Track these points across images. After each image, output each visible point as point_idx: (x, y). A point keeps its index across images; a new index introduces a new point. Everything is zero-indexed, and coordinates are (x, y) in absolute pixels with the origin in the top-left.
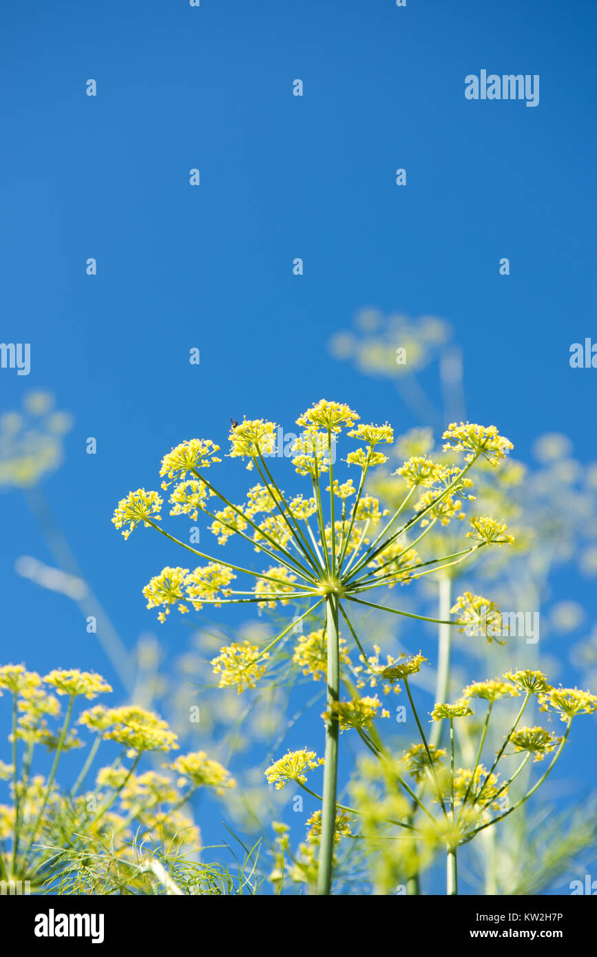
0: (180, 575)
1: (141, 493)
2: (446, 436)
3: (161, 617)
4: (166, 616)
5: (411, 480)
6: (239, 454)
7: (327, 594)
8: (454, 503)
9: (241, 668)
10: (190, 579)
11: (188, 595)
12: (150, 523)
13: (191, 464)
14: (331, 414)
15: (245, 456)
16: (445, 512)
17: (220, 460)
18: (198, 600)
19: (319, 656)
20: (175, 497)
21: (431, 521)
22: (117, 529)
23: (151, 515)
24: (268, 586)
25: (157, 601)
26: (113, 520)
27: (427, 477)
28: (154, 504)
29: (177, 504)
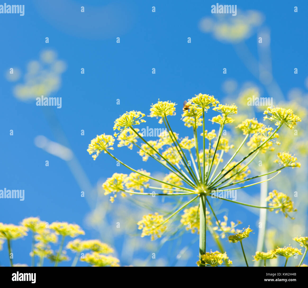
0: (123, 177)
1: (103, 136)
2: (265, 113)
4: (114, 198)
5: (246, 131)
6: (155, 115)
7: (200, 193)
9: (154, 227)
13: (130, 124)
14: (204, 100)
15: (158, 117)
16: (264, 147)
17: (145, 121)
19: (195, 221)
20: (121, 137)
22: (90, 154)
23: (108, 147)
25: (109, 191)
26: (88, 150)
27: (254, 129)
28: (110, 141)
29: (121, 141)
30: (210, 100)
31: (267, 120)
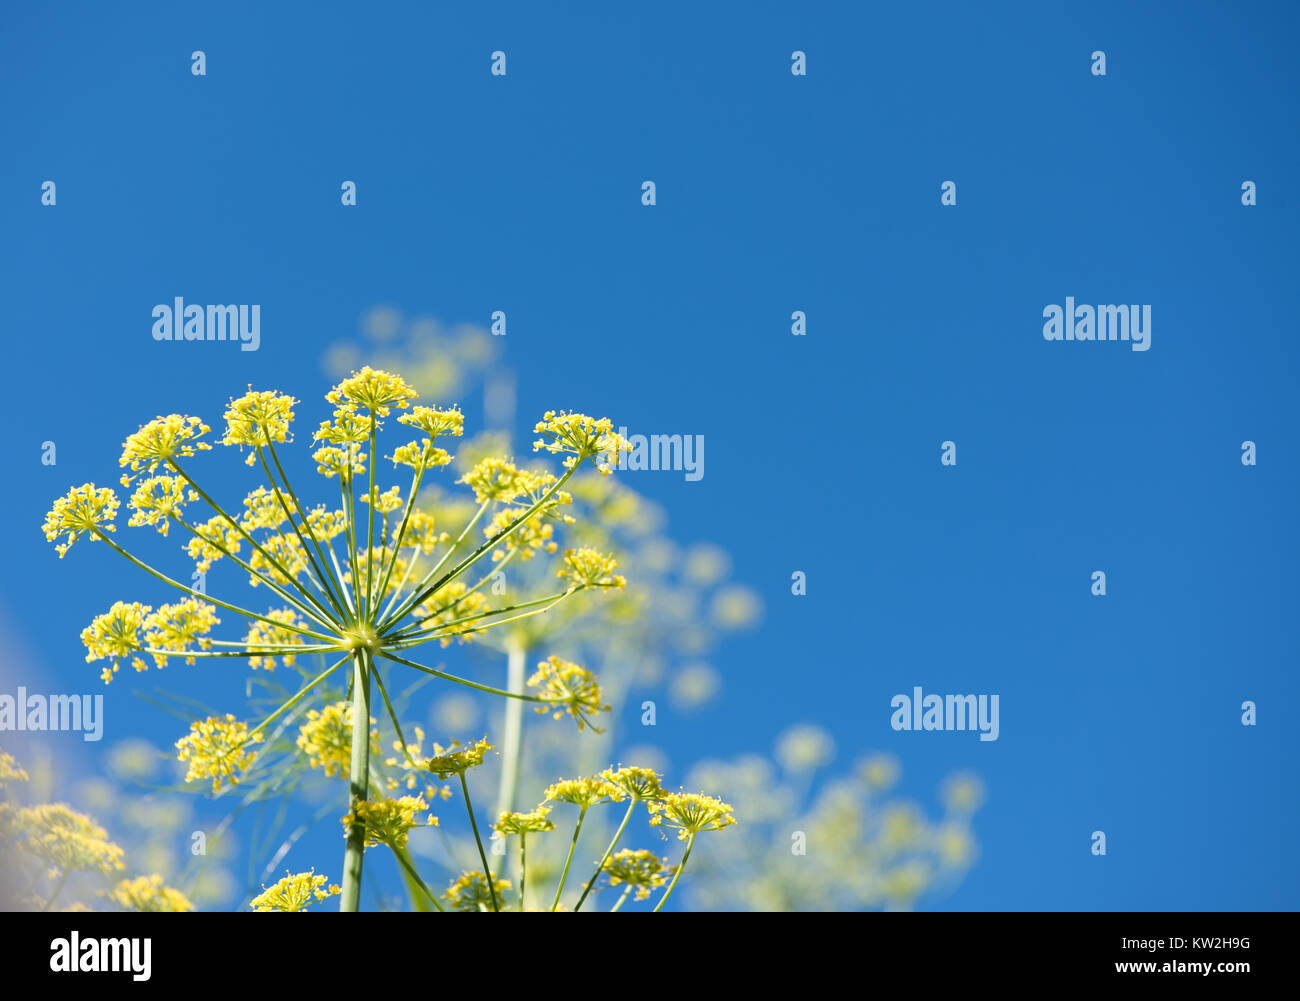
0: (138, 614)
1: (88, 490)
2: (539, 429)
3: (106, 675)
4: (113, 674)
5: (483, 491)
6: (236, 441)
7: (355, 648)
8: (541, 528)
9: (220, 753)
10: (152, 621)
11: (147, 645)
12: (99, 534)
13: (167, 450)
14: (376, 388)
15: (245, 445)
16: (528, 541)
17: (210, 448)
18: (163, 651)
19: (336, 742)
20: (138, 499)
21: (507, 552)
22: (49, 540)
23: (101, 522)
24: (266, 637)
25: (101, 651)
26: (45, 528)
27: (506, 487)
28: (106, 507)
29: (139, 510)
30: (391, 386)
31: (543, 450)
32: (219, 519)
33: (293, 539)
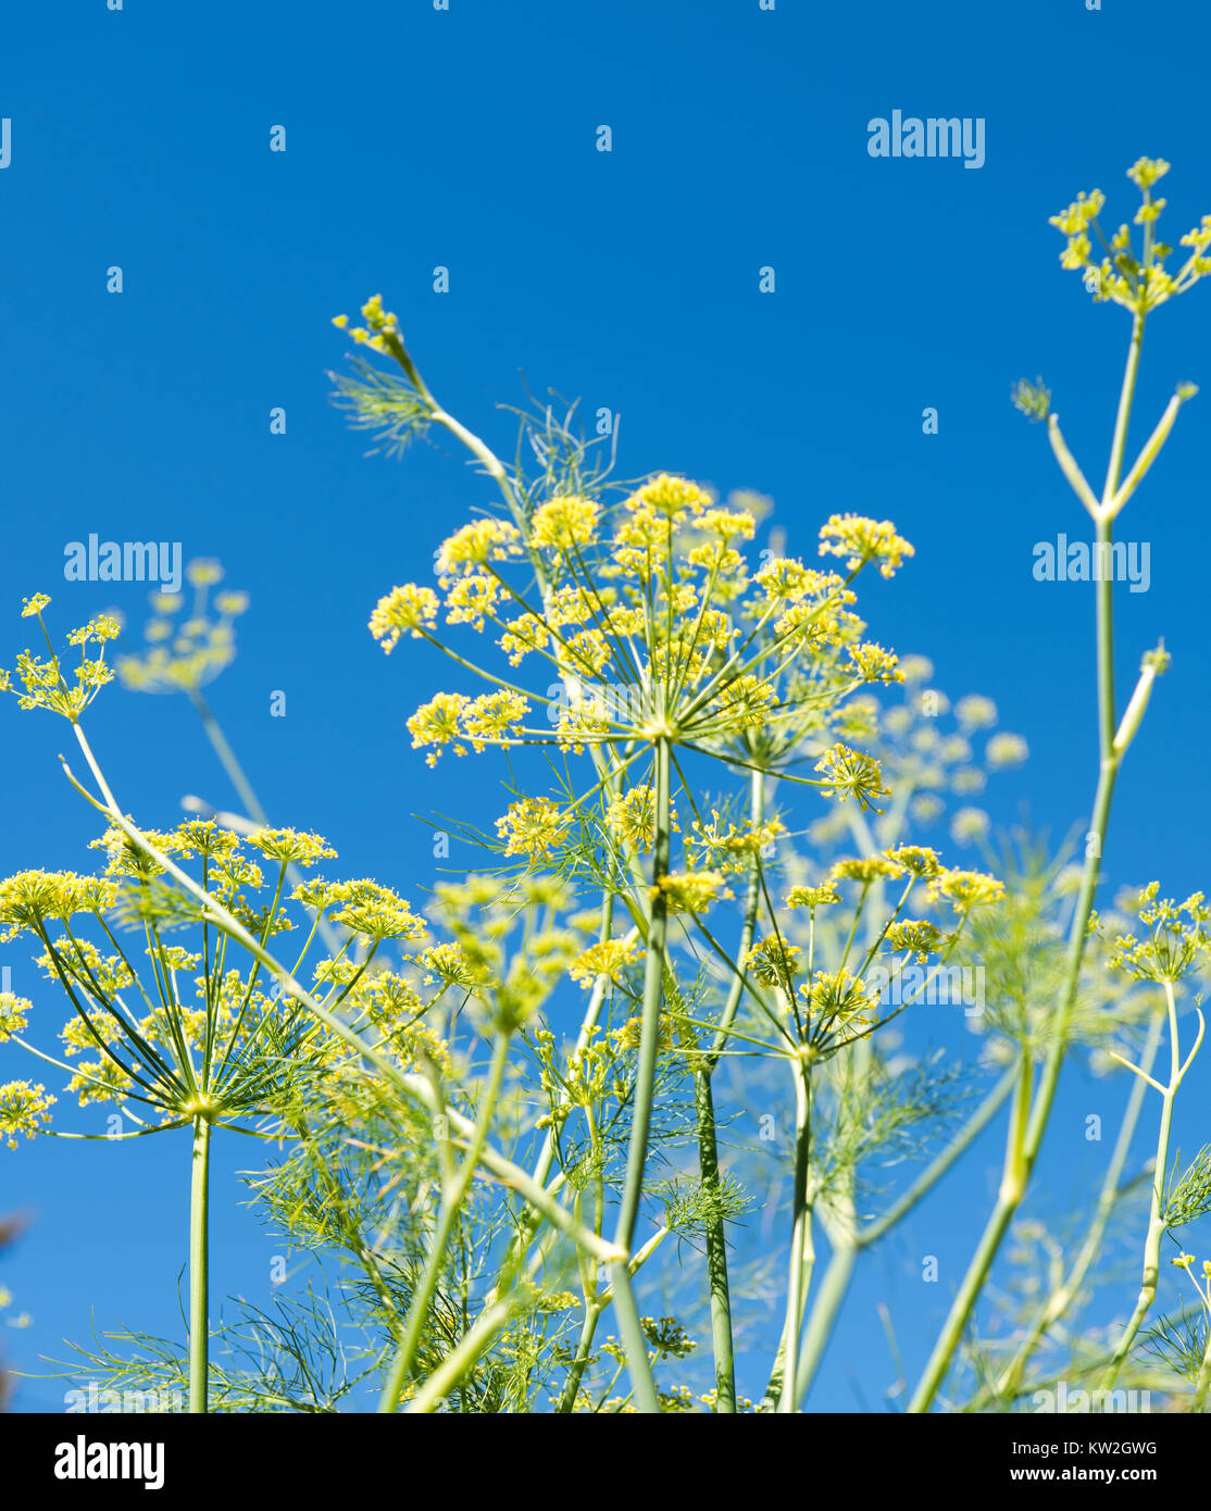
0: (458, 705)
1: (410, 591)
2: (825, 533)
3: (431, 760)
4: (438, 759)
5: (772, 590)
6: (543, 543)
7: (654, 738)
8: (828, 623)
9: (535, 832)
10: (471, 709)
11: (466, 732)
12: (421, 632)
13: (480, 554)
14: (672, 495)
15: (552, 547)
18: (480, 738)
19: (639, 820)
20: (454, 599)
22: (376, 638)
23: (423, 621)
24: (574, 723)
25: (425, 738)
26: (371, 626)
27: (795, 586)
28: (426, 606)
29: (456, 608)
30: (686, 493)
31: (829, 554)
32: (528, 616)
33: (595, 636)
